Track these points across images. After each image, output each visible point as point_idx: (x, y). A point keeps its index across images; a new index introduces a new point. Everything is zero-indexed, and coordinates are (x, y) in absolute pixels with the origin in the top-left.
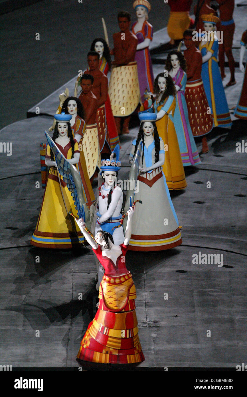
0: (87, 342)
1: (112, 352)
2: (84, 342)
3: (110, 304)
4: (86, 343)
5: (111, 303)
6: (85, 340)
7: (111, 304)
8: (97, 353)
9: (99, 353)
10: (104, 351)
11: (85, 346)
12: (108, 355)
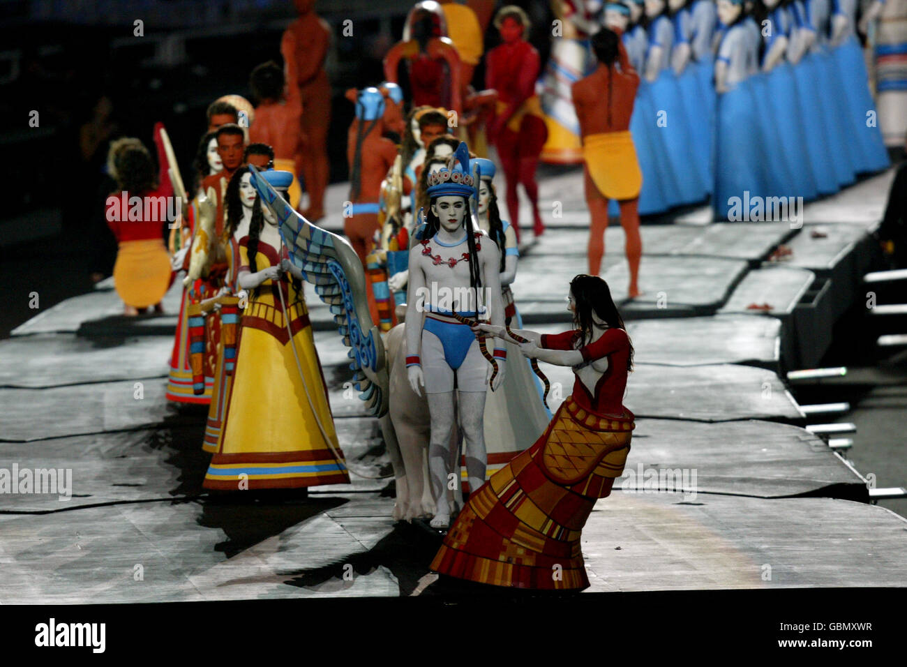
0: (460, 535)
1: (521, 559)
2: (454, 536)
3: (550, 455)
4: (459, 538)
5: (553, 456)
6: (456, 532)
7: (554, 458)
8: (485, 560)
9: (489, 561)
10: (502, 558)
11: (455, 546)
12: (510, 567)
